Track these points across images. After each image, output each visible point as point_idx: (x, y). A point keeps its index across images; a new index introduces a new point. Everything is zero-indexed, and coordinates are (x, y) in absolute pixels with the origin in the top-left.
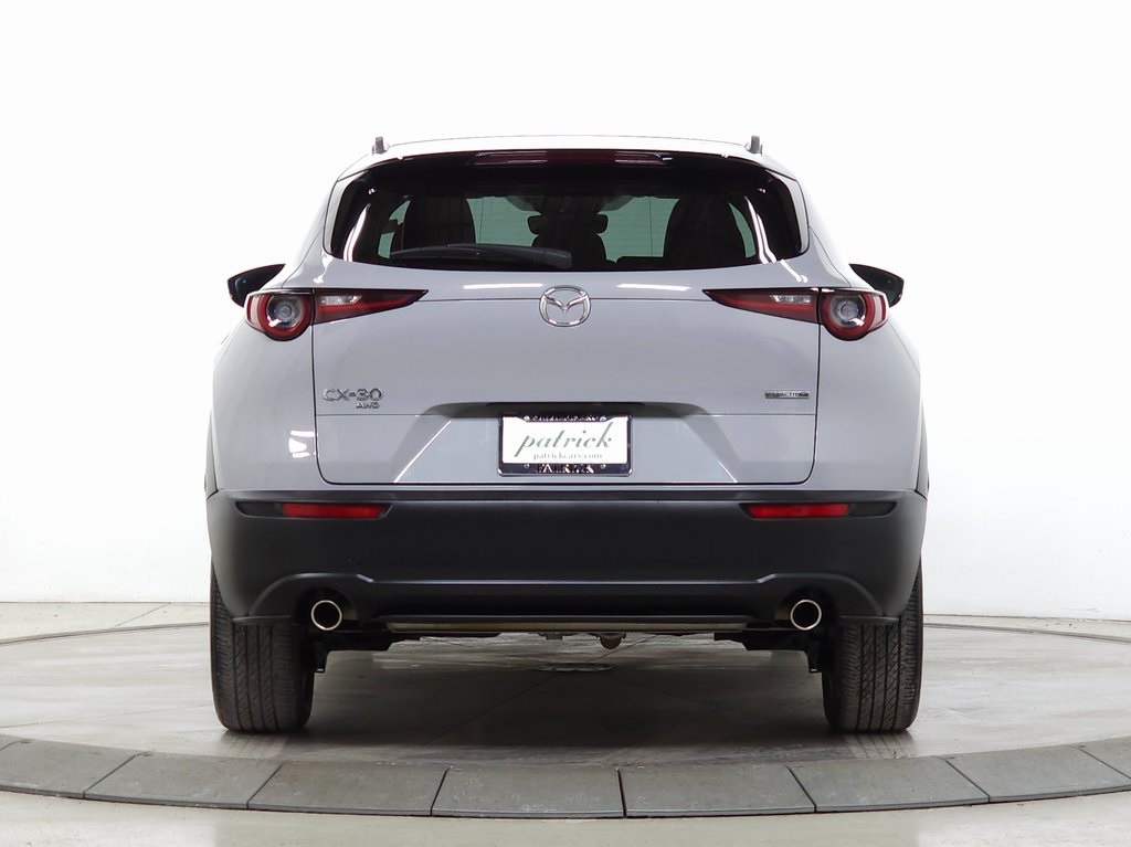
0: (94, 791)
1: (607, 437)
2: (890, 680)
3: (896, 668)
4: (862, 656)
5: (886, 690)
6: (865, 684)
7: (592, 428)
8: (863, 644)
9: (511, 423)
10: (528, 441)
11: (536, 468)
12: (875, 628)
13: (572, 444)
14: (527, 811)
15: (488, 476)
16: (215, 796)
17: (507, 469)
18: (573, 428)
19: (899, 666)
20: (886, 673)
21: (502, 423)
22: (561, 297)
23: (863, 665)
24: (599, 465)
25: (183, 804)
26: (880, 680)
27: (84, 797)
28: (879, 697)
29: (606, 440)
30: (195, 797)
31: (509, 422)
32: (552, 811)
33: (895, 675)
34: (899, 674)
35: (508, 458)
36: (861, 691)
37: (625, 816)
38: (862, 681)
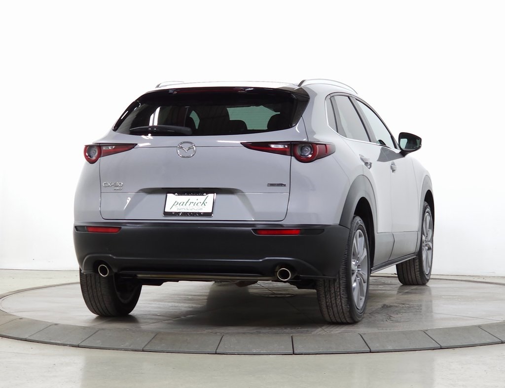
0: (82, 344)
1: (206, 201)
2: (338, 302)
3: (339, 297)
4: (325, 292)
5: (337, 306)
6: (328, 303)
7: (200, 198)
8: (325, 288)
9: (170, 196)
10: (176, 203)
11: (177, 214)
12: (329, 281)
13: (192, 204)
14: (254, 352)
15: (159, 216)
16: (130, 346)
17: (166, 214)
18: (193, 198)
19: (341, 296)
20: (336, 299)
21: (167, 196)
22: (186, 146)
23: (326, 296)
24: (200, 213)
25: (117, 349)
26: (334, 302)
27: (78, 346)
28: (335, 309)
29: (205, 203)
30: (122, 346)
31: (169, 195)
32: (265, 352)
33: (339, 300)
34: (341, 300)
35: (167, 210)
36: (327, 306)
37: (294, 354)
38: (326, 303)
